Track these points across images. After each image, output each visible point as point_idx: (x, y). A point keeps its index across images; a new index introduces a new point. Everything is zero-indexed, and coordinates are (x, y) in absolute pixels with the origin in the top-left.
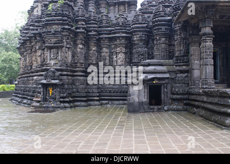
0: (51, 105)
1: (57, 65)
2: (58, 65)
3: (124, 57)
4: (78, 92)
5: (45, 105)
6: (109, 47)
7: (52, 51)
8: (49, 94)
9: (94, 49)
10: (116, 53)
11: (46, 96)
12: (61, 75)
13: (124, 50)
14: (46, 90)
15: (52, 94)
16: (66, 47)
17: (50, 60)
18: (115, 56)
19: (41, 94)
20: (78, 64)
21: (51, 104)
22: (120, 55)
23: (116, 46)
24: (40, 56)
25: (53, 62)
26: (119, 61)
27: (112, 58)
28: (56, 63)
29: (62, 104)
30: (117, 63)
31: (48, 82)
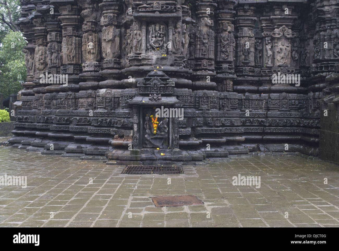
0: (158, 156)
1: (164, 62)
2: (169, 62)
3: (289, 49)
4: (206, 124)
5: (144, 156)
6: (254, 25)
7: (151, 28)
8: (151, 128)
9: (229, 29)
10: (273, 39)
11: (145, 133)
12: (178, 86)
13: (289, 33)
14: (144, 120)
15: (159, 128)
16: (184, 22)
17: (147, 50)
18: (269, 47)
19: (132, 128)
20: (205, 62)
21: (159, 152)
22: (280, 43)
23: (272, 25)
24: (112, 41)
25: (154, 56)
26: (278, 57)
27: (261, 51)
28: (163, 59)
29: (184, 153)
30: (273, 62)
31: (154, 102)
